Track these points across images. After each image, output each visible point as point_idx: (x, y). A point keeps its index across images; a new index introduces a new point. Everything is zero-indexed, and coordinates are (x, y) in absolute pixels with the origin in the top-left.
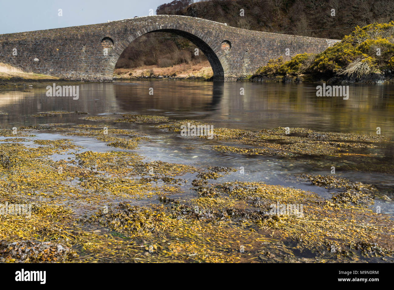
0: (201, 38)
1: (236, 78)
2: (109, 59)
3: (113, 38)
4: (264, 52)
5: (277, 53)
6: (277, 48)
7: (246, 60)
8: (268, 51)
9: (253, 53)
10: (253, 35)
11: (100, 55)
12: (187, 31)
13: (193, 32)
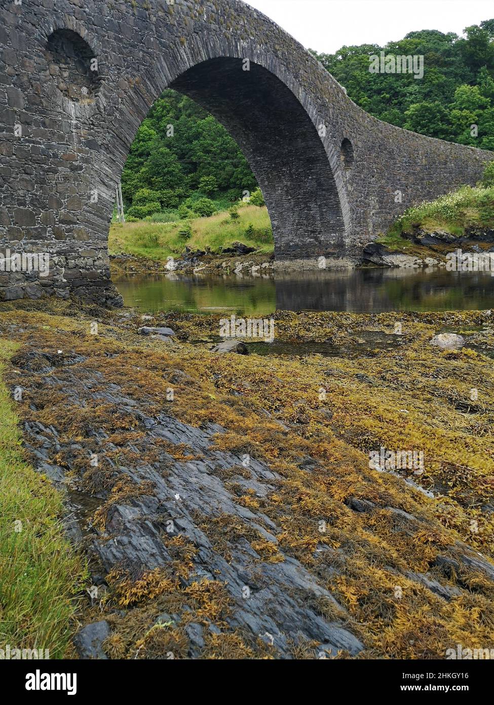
0: (313, 120)
1: (361, 248)
2: (86, 161)
3: (94, 44)
4: (399, 180)
5: (422, 184)
6: (422, 171)
7: (373, 200)
8: (407, 178)
9: (383, 181)
10: (381, 132)
11: (43, 135)
12: (290, 86)
13: (301, 95)
